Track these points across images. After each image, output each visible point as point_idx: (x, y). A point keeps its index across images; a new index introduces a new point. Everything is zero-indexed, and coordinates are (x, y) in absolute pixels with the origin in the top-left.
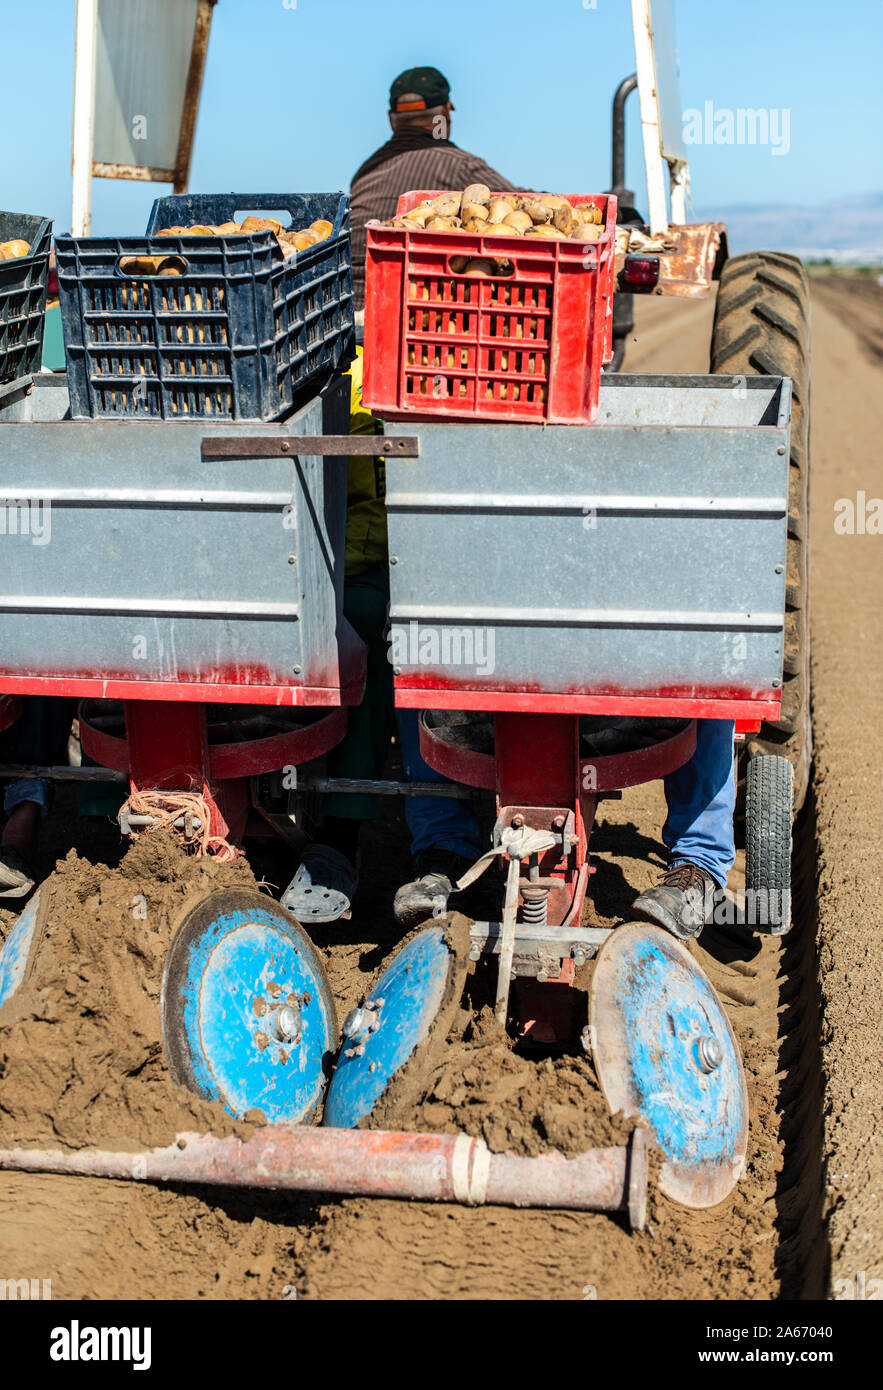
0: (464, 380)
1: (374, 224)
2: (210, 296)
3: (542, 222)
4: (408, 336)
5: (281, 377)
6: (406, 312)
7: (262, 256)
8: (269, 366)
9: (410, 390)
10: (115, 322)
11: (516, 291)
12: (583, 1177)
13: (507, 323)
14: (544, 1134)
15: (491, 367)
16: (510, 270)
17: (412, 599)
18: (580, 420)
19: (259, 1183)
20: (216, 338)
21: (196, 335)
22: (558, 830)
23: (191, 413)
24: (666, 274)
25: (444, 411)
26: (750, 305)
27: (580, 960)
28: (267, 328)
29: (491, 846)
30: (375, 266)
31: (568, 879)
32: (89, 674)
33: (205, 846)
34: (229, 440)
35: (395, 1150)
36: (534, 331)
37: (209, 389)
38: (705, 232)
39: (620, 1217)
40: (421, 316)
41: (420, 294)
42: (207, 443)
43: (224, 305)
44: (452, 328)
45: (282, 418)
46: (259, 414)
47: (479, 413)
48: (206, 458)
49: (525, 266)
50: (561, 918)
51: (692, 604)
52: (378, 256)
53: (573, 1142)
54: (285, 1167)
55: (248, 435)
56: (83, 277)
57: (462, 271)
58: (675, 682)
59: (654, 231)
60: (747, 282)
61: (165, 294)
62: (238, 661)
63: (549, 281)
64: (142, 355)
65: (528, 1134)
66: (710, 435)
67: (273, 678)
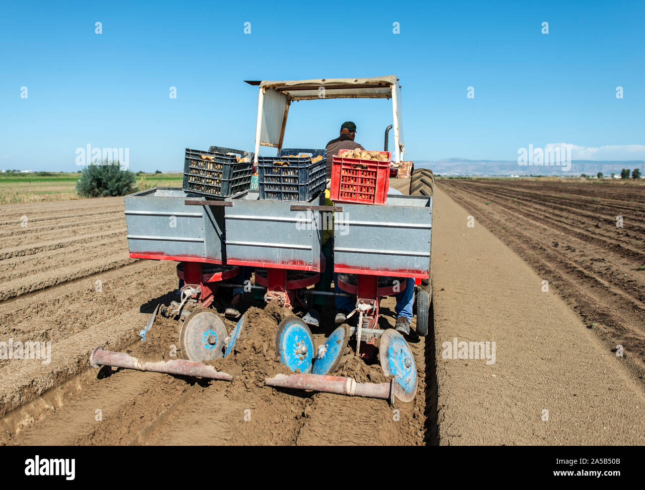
0: (355, 194)
1: (334, 156)
2: (294, 172)
3: (373, 157)
4: (341, 183)
5: (310, 191)
6: (341, 177)
7: (307, 163)
8: (307, 189)
9: (341, 196)
10: (271, 177)
11: (368, 173)
12: (379, 390)
13: (365, 180)
14: (370, 379)
15: (361, 191)
16: (367, 168)
17: (339, 246)
18: (382, 204)
19: (298, 388)
20: (295, 182)
21: (290, 181)
22: (372, 305)
23: (288, 199)
24: (399, 173)
25: (349, 201)
26: (420, 179)
27: (377, 337)
28: (307, 180)
29: (355, 308)
30: (334, 166)
31: (374, 318)
32: (260, 261)
33: (285, 305)
34: (297, 206)
35: (332, 380)
36: (372, 183)
37: (293, 194)
38: (409, 163)
39: (389, 400)
40: (345, 178)
41: (345, 173)
42: (292, 206)
43: (298, 174)
44: (352, 181)
45: (310, 201)
46: (305, 200)
47: (358, 202)
48: (291, 210)
49: (370, 167)
50: (371, 327)
51: (408, 250)
52: (335, 163)
53: (377, 381)
54: (305, 384)
55: (302, 205)
56: (264, 166)
57: (355, 168)
58: (403, 269)
59: (396, 163)
60: (419, 174)
61: (283, 171)
62: (296, 259)
63: (376, 170)
64: (277, 185)
65: (366, 378)
66: (414, 209)
67: (305, 264)
